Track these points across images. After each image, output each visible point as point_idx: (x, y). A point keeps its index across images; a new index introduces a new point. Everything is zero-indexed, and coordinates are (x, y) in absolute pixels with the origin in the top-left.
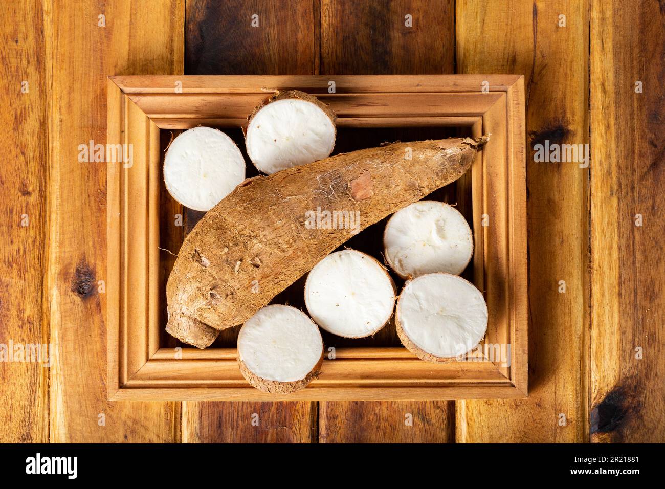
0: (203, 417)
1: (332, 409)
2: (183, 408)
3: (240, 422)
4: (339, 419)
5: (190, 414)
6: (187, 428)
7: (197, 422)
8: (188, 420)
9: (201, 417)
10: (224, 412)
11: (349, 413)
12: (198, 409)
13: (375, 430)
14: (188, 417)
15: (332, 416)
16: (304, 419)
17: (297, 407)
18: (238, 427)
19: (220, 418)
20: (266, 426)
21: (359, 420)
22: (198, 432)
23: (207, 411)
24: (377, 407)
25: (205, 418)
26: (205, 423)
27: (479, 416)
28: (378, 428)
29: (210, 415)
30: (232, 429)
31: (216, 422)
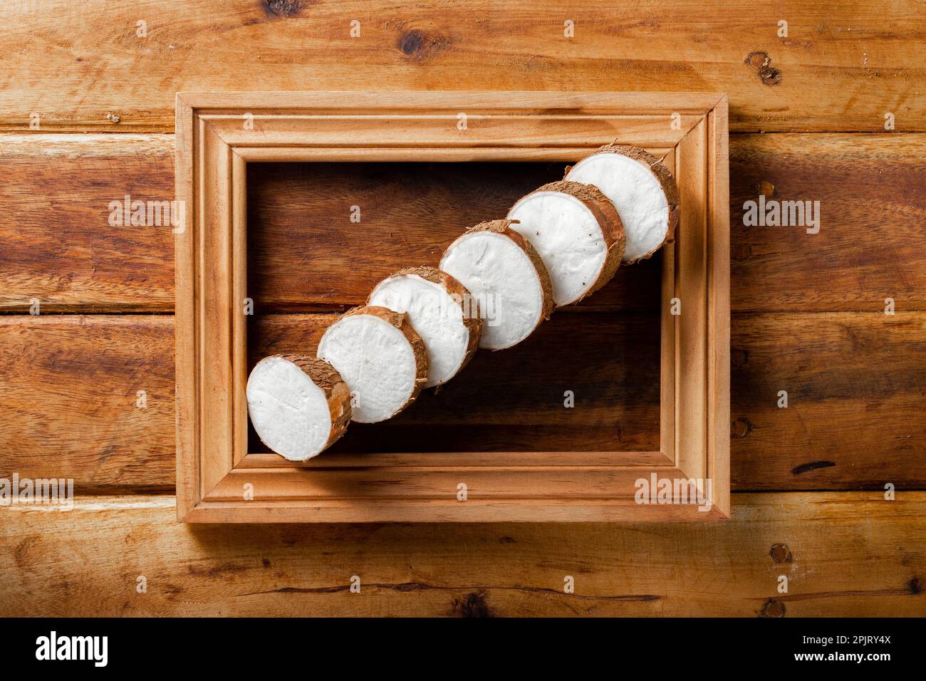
0: (107, 162)
1: (118, 332)
2: (119, 135)
3: (101, 211)
4: (105, 341)
5: (110, 144)
6: (92, 141)
7: (101, 154)
8: (103, 142)
9: (106, 158)
10: (114, 189)
11: (113, 354)
12: (117, 154)
13: (91, 389)
14: (107, 142)
15: (110, 332)
16: (104, 295)
17: (121, 286)
18: (94, 207)
19: (106, 184)
20: (96, 245)
21: (105, 367)
22: (87, 156)
23: (115, 167)
24: (122, 391)
25: (106, 164)
26: (99, 165)
27: (111, 526)
28: (94, 392)
29: (110, 171)
30: (92, 200)
31: (100, 179)
